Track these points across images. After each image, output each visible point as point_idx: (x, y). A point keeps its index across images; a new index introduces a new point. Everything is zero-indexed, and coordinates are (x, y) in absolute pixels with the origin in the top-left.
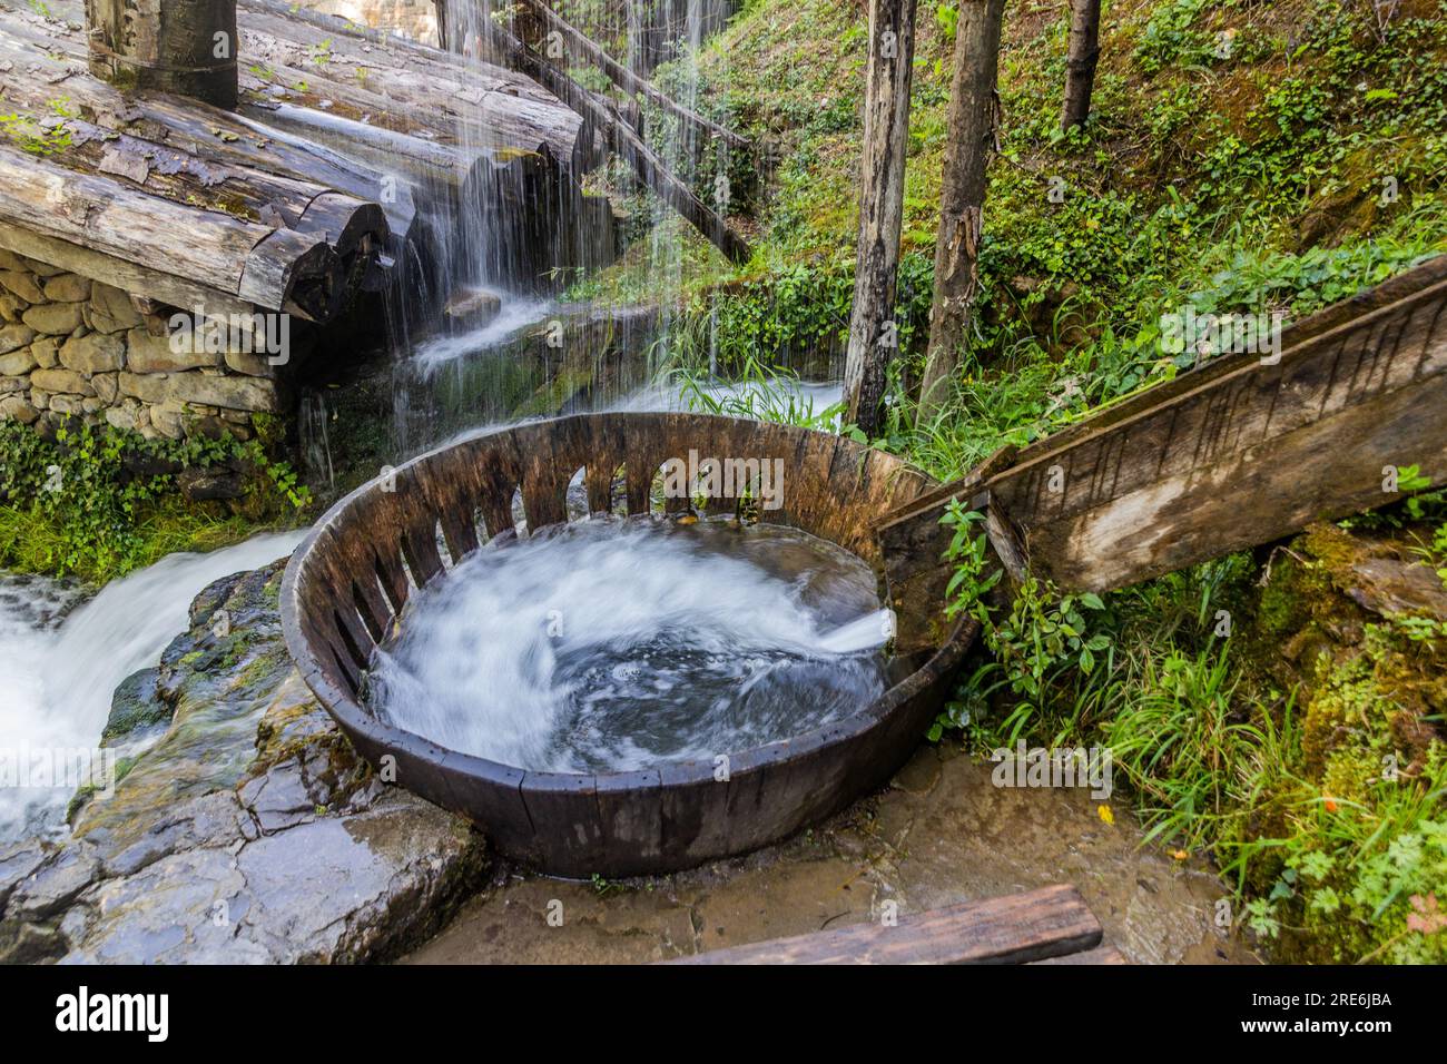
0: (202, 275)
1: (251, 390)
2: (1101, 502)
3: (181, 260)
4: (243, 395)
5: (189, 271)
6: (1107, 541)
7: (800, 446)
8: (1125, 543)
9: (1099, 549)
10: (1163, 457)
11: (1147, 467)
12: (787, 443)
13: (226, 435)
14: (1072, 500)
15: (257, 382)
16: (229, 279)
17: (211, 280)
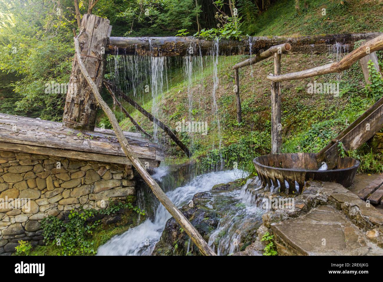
0: (147, 157)
1: (129, 190)
2: (353, 138)
3: (142, 154)
4: (127, 192)
5: (144, 156)
6: (355, 143)
7: (286, 156)
8: (357, 142)
9: (354, 144)
10: (359, 131)
11: (358, 133)
12: (284, 156)
13: (120, 204)
14: (350, 139)
15: (130, 188)
16: (153, 156)
17: (149, 158)
